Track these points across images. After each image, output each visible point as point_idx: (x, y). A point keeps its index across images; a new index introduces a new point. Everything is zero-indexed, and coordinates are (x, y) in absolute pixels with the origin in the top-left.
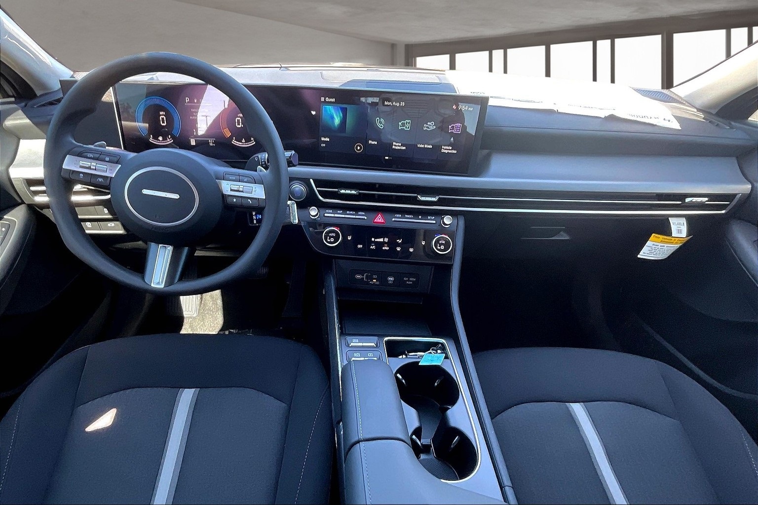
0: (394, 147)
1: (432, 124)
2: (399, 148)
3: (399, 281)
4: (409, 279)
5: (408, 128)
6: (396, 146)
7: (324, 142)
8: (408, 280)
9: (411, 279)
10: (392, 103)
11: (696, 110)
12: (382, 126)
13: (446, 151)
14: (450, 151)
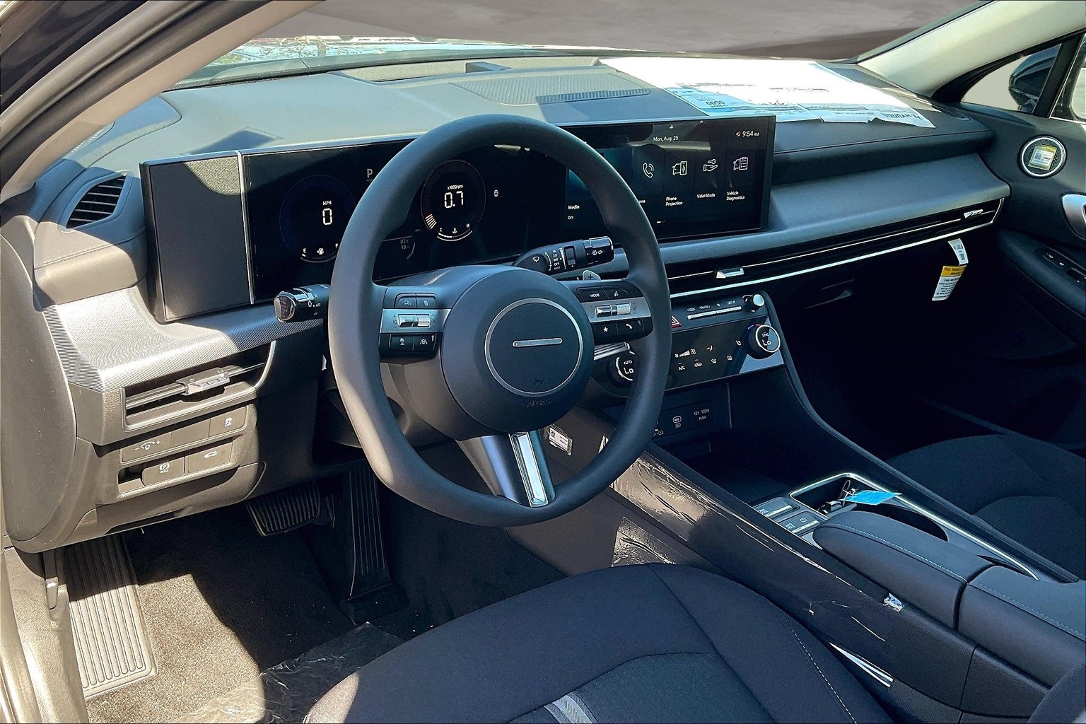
0: (667, 204)
1: (713, 162)
2: (673, 204)
3: (689, 420)
4: (700, 412)
5: (685, 172)
6: (670, 202)
7: (572, 213)
8: (701, 415)
9: (704, 411)
10: (663, 139)
11: (915, 96)
12: (650, 175)
13: (732, 199)
14: (736, 198)
